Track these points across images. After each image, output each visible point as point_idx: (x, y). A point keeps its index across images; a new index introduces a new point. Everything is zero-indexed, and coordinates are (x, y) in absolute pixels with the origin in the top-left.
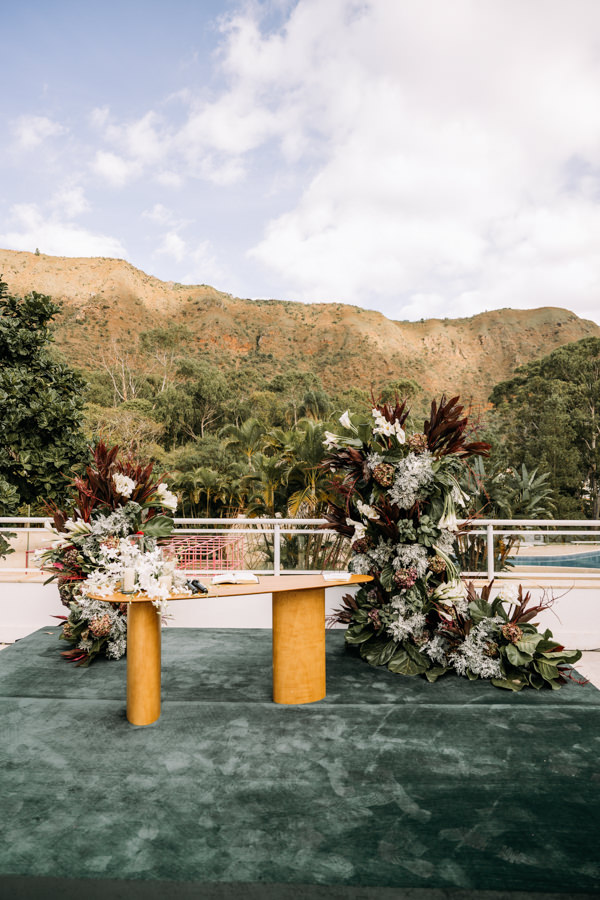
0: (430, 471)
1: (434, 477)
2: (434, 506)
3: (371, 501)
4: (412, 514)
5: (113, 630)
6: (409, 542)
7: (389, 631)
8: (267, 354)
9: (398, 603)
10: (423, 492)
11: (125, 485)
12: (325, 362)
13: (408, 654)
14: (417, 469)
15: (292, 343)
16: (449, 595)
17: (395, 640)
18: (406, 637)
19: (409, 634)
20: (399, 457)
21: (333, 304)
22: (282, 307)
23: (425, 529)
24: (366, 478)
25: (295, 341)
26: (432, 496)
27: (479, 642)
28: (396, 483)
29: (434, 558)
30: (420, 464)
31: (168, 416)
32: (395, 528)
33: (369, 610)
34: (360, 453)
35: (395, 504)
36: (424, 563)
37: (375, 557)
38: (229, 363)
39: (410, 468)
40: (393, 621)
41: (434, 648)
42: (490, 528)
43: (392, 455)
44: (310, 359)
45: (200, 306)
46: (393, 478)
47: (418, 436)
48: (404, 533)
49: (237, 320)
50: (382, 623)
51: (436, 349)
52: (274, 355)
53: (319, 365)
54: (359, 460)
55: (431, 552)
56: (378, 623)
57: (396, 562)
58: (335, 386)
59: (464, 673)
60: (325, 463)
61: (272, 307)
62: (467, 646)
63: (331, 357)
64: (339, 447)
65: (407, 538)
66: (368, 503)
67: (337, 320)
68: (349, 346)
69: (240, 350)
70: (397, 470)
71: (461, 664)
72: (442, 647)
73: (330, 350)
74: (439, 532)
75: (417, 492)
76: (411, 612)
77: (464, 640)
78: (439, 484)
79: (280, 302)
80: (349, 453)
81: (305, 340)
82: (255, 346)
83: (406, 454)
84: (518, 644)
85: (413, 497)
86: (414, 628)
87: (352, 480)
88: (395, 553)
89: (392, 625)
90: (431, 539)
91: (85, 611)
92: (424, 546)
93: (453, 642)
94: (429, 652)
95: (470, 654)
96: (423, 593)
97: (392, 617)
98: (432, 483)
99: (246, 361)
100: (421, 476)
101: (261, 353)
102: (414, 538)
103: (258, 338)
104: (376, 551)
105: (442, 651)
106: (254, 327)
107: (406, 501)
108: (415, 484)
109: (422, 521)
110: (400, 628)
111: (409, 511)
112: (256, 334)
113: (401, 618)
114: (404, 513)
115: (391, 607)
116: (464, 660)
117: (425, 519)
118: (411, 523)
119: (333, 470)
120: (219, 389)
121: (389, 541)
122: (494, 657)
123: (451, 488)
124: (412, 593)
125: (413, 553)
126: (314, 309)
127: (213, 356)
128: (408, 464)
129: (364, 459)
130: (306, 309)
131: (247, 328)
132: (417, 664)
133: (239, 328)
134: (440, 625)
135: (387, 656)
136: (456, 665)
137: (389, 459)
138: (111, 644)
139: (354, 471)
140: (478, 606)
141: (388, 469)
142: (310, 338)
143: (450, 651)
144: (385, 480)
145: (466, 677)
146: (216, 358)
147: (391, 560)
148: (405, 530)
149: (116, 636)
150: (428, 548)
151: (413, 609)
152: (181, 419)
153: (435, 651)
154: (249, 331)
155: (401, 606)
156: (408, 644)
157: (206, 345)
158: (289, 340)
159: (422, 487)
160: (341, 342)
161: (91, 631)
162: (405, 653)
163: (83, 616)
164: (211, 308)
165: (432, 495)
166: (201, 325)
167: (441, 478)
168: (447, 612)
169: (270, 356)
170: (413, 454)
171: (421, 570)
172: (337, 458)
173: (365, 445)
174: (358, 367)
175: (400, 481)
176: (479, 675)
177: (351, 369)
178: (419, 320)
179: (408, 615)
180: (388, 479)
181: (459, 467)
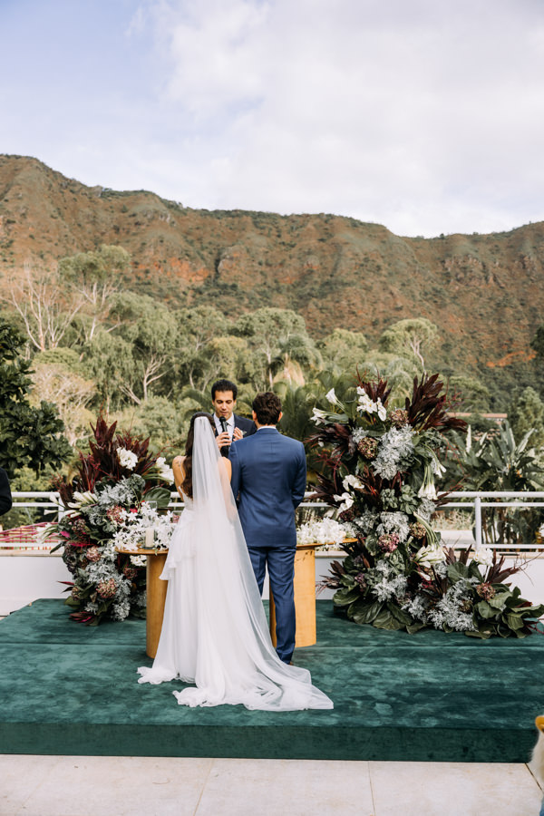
0: (411, 444)
1: (413, 450)
2: (416, 477)
3: (357, 472)
4: (393, 484)
5: (118, 592)
6: (392, 510)
7: (374, 592)
8: (230, 283)
9: (382, 567)
10: (404, 463)
11: (128, 459)
12: (309, 294)
13: (391, 614)
14: (399, 442)
15: (264, 268)
16: (429, 557)
17: (380, 600)
18: (390, 597)
19: (392, 594)
20: (382, 432)
21: (319, 216)
22: (249, 219)
23: (406, 497)
24: (351, 451)
25: (268, 265)
26: (413, 468)
27: (455, 600)
28: (379, 455)
29: (415, 525)
30: (401, 438)
31: (101, 371)
32: (378, 496)
33: (354, 575)
34: (346, 427)
35: (378, 475)
36: (405, 529)
37: (360, 524)
38: (178, 297)
39: (391, 442)
40: (377, 583)
41: (415, 607)
42: (478, 500)
43: (376, 430)
44: (288, 290)
45: (139, 219)
46: (376, 451)
47: (400, 413)
48: (387, 502)
49: (190, 238)
50: (367, 585)
51: (461, 275)
52: (239, 284)
53: (301, 298)
54: (345, 435)
55: (412, 519)
56: (364, 585)
57: (379, 528)
58: (323, 327)
59: (441, 627)
60: (314, 437)
61: (236, 220)
62: (444, 603)
63: (317, 287)
64: (326, 423)
65: (389, 507)
66: (354, 474)
67: (325, 237)
68: (342, 271)
69: (193, 279)
70: (380, 444)
71: (438, 619)
72: (423, 605)
73: (316, 278)
74: (419, 500)
75: (399, 464)
76: (395, 575)
77: (442, 598)
78: (419, 457)
79: (246, 213)
80: (335, 428)
81: (281, 264)
82: (213, 273)
83: (388, 429)
84: (491, 602)
85: (394, 468)
86: (396, 589)
87: (339, 453)
88: (379, 521)
89: (376, 587)
90: (412, 507)
91: (92, 575)
92: (406, 514)
93: (432, 600)
94: (410, 610)
95: (446, 609)
96: (405, 557)
97: (376, 579)
98: (412, 455)
99: (201, 293)
100: (402, 449)
101: (221, 282)
102: (396, 506)
103: (217, 262)
104: (362, 518)
105: (422, 608)
106: (211, 247)
107: (388, 472)
108: (396, 456)
109: (403, 490)
110: (384, 589)
111: (391, 481)
112: (215, 256)
113: (385, 580)
114: (387, 484)
115: (375, 571)
116: (441, 615)
117: (406, 489)
118: (393, 491)
119: (321, 444)
120: (168, 333)
121: (374, 509)
122: (468, 612)
123: (430, 459)
124: (394, 556)
125: (395, 520)
126: (293, 222)
127: (155, 286)
128: (389, 438)
129: (350, 433)
130: (283, 223)
131: (203, 249)
132: (399, 621)
133: (191, 248)
134: (421, 585)
135: (372, 615)
136: (434, 620)
137: (373, 433)
138: (117, 606)
139: (341, 445)
140: (456, 568)
141: (372, 442)
142: (288, 262)
143: (429, 608)
144: (369, 452)
145: (443, 631)
146: (161, 290)
147: (375, 526)
148: (387, 499)
149: (120, 599)
150: (409, 515)
151: (396, 572)
152: (118, 374)
153: (415, 608)
154: (205, 253)
155: (384, 569)
156: (391, 604)
157: (147, 272)
158: (260, 264)
159: (403, 459)
160: (330, 266)
161: (98, 594)
162: (389, 613)
163: (90, 580)
164: (154, 222)
165: (413, 466)
166: (139, 246)
167: (421, 451)
168: (426, 573)
169: (234, 287)
170: (394, 428)
171: (402, 536)
172: (325, 432)
173: (350, 420)
174: (354, 301)
175: (382, 453)
176: (454, 628)
177: (344, 303)
178: (438, 236)
179: (392, 577)
180: (372, 451)
181: (438, 440)
